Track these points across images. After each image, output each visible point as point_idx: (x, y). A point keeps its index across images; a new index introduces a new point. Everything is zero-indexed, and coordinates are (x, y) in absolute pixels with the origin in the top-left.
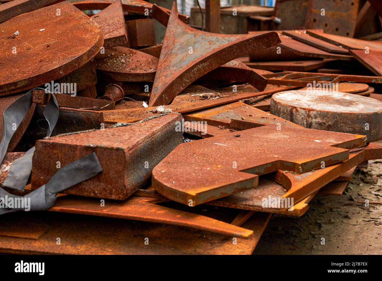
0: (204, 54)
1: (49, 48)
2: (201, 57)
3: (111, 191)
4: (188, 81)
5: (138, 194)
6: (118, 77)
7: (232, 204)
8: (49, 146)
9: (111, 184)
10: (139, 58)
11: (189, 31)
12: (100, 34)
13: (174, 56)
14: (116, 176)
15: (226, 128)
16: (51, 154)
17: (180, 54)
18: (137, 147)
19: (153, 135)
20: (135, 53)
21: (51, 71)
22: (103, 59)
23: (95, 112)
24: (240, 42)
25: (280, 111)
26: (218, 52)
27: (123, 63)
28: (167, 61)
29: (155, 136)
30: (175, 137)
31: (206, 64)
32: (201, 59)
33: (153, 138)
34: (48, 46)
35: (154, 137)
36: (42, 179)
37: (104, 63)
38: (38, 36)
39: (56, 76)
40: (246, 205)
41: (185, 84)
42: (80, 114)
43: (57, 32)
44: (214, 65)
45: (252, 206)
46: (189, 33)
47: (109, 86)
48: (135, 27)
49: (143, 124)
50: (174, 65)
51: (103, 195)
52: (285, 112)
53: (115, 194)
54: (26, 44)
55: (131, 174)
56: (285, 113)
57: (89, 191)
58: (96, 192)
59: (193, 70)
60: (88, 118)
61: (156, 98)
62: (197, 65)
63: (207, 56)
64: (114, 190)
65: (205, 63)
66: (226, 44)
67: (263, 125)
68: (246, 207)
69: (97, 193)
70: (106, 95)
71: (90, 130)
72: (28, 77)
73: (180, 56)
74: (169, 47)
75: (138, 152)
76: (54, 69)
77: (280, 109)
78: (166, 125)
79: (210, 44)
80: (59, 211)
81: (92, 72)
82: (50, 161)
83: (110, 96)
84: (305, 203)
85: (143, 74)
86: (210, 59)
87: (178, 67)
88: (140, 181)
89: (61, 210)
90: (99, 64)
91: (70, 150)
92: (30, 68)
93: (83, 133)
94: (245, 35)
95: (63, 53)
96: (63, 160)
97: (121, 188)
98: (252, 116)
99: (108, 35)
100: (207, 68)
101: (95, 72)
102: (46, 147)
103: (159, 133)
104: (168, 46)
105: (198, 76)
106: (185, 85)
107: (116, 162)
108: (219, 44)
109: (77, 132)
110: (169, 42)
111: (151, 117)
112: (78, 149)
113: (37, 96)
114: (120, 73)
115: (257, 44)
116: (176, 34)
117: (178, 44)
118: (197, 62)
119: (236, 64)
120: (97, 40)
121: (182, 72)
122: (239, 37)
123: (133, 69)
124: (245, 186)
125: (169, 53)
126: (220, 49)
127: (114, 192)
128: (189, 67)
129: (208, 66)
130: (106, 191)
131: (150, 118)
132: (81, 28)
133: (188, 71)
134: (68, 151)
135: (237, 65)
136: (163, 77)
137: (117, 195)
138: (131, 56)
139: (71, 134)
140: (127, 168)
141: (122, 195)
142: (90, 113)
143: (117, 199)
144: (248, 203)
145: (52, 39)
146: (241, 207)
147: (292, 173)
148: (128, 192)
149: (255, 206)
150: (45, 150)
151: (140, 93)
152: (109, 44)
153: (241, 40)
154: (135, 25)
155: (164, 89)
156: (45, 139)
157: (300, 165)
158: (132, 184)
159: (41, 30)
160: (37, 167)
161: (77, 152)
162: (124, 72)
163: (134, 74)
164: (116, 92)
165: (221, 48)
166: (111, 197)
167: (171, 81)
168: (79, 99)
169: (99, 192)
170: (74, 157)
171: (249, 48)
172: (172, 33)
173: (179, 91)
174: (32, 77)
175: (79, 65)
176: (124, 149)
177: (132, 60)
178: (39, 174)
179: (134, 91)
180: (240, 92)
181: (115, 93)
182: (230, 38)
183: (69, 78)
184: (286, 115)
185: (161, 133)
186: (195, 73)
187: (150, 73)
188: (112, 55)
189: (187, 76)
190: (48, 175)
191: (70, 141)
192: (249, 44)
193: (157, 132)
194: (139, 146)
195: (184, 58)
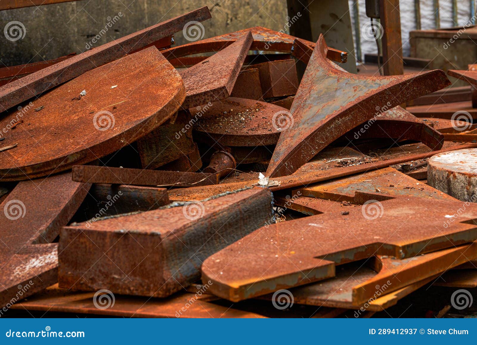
0: (344, 105)
1: (115, 110)
2: (341, 108)
3: (148, 286)
4: (323, 143)
5: (191, 290)
6: (230, 141)
7: (301, 299)
8: (75, 234)
9: (148, 278)
10: (267, 114)
11: (332, 73)
12: (178, 89)
13: (308, 109)
14: (153, 267)
15: (352, 203)
16: (78, 243)
17: (316, 105)
18: (182, 232)
19: (214, 216)
20: (264, 108)
21: (109, 140)
22: (216, 118)
23: (157, 190)
24: (394, 86)
25: (435, 178)
26: (364, 101)
27: (241, 122)
28: (297, 116)
29: (217, 217)
30: (259, 218)
31: (347, 118)
32: (341, 112)
33: (212, 219)
34: (115, 108)
35: (215, 219)
36: (70, 274)
37: (215, 123)
38: (107, 95)
39: (116, 146)
40: (317, 300)
41: (319, 146)
42: (142, 193)
43: (130, 89)
44: (359, 119)
45: (324, 300)
46: (332, 77)
47: (216, 154)
48: (269, 72)
49: (208, 202)
50: (305, 121)
51: (139, 291)
52: (441, 179)
53: (154, 290)
54: (91, 106)
55: (174, 265)
56: (441, 181)
57: (124, 287)
58: (132, 288)
59: (330, 127)
60: (150, 197)
61: (275, 167)
62: (335, 120)
63: (347, 108)
64: (152, 285)
65: (345, 117)
66: (376, 90)
67: (392, 198)
68: (317, 302)
69: (133, 290)
70: (211, 166)
71: (133, 213)
72: (81, 149)
73: (315, 109)
74: (303, 97)
75: (184, 237)
76: (113, 138)
77: (435, 175)
78: (239, 202)
79: (355, 91)
80: (87, 313)
81: (187, 137)
82: (77, 252)
83: (214, 167)
84: (396, 295)
85: (266, 135)
86: (353, 110)
87: (309, 124)
88: (190, 274)
89: (89, 311)
90: (208, 125)
91: (98, 238)
92: (86, 138)
93: (124, 216)
94: (402, 76)
95: (129, 116)
96: (91, 250)
97: (160, 282)
98: (393, 186)
99: (205, 87)
100: (349, 123)
101: (191, 137)
102: (71, 235)
103: (225, 213)
104: (302, 95)
105: (337, 134)
106: (319, 148)
107: (151, 251)
108: (367, 89)
109: (116, 216)
110: (304, 90)
111: (223, 194)
112: (108, 237)
113: (77, 173)
114: (233, 136)
115: (417, 87)
116: (314, 79)
117: (316, 92)
118: (334, 116)
119: (400, 116)
120: (173, 97)
121: (313, 131)
122: (394, 79)
123: (252, 130)
124: (315, 276)
125: (302, 105)
126: (367, 97)
127: (152, 288)
128: (324, 123)
129: (351, 121)
130: (143, 287)
131: (221, 194)
132: (159, 82)
133: (322, 129)
134: (97, 239)
135: (402, 116)
136: (289, 139)
137: (156, 291)
138: (256, 112)
139: (107, 219)
140: (167, 258)
141: (161, 291)
142: (152, 192)
143: (156, 296)
144: (320, 298)
145: (122, 98)
146: (311, 303)
147: (392, 258)
148: (168, 287)
149: (328, 301)
150: (71, 238)
151: (265, 161)
152: (205, 100)
153: (396, 83)
154: (268, 69)
155: (286, 154)
156: (72, 226)
157: (400, 248)
158: (177, 277)
159: (113, 87)
160: (63, 259)
161: (107, 240)
162: (239, 134)
163: (252, 136)
164: (225, 161)
165: (368, 95)
166: (149, 294)
167: (298, 143)
168: (155, 174)
169: (135, 289)
170: (104, 246)
171: (407, 94)
172: (310, 78)
173: (310, 156)
174: (85, 148)
175: (146, 130)
176: (160, 235)
177: (257, 117)
178: (66, 268)
179: (256, 159)
180: (408, 153)
181: (223, 163)
182: (382, 81)
183: (154, 147)
184: (442, 182)
185: (229, 213)
186: (332, 132)
187: (275, 133)
188: (230, 112)
189: (320, 136)
190: (76, 269)
191: (101, 226)
192: (407, 89)
193: (220, 212)
194: (186, 230)
195: (320, 111)
